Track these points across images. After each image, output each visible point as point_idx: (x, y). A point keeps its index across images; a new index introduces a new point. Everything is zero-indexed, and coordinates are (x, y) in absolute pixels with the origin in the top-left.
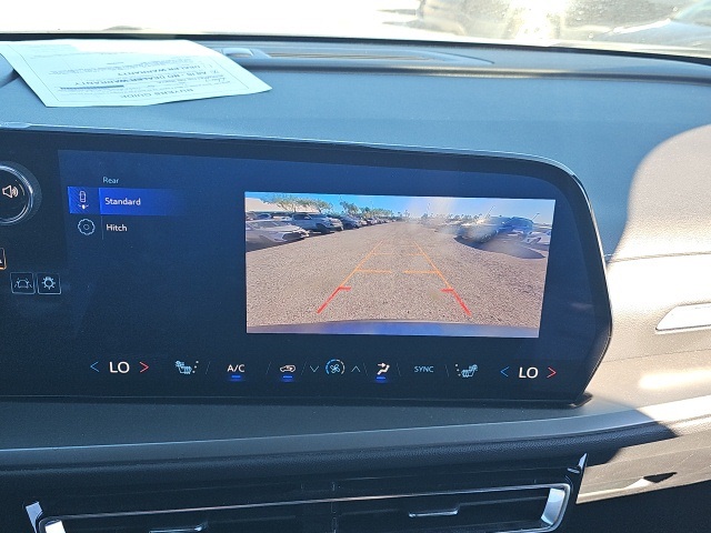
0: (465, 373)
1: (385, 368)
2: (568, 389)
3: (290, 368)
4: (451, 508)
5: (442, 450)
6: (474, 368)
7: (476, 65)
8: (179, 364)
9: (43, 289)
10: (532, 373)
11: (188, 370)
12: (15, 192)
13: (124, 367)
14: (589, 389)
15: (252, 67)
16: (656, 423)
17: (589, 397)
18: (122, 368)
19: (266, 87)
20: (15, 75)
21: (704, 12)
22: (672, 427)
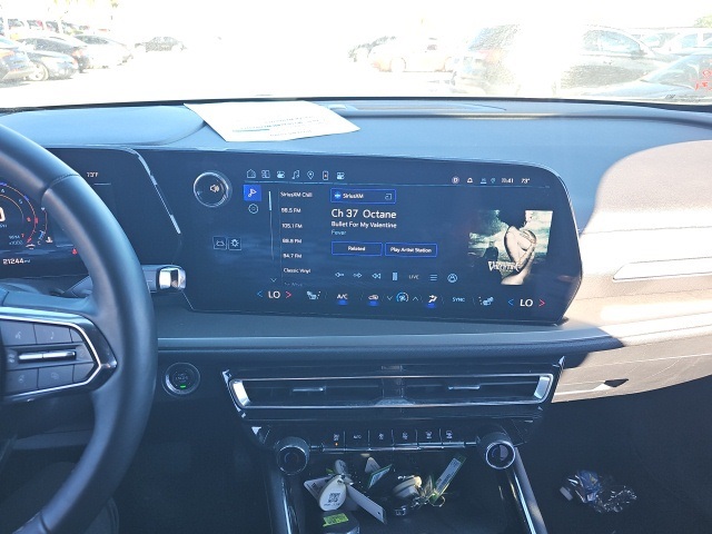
0: (485, 303)
1: (434, 298)
2: (553, 315)
3: (375, 297)
4: (476, 384)
5: (470, 348)
6: (491, 299)
7: (493, 111)
8: (309, 293)
9: (231, 247)
10: (529, 303)
11: (314, 297)
12: (217, 189)
13: (277, 294)
14: (566, 315)
15: (347, 117)
16: (610, 337)
17: (567, 320)
18: (276, 295)
19: (358, 129)
20: (205, 124)
21: (668, 75)
22: (623, 340)
